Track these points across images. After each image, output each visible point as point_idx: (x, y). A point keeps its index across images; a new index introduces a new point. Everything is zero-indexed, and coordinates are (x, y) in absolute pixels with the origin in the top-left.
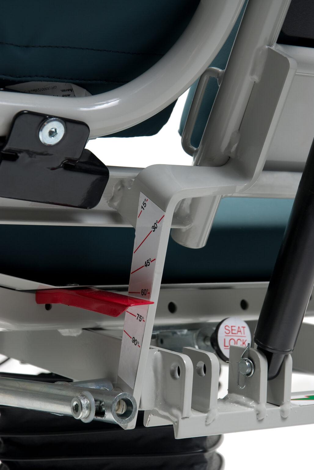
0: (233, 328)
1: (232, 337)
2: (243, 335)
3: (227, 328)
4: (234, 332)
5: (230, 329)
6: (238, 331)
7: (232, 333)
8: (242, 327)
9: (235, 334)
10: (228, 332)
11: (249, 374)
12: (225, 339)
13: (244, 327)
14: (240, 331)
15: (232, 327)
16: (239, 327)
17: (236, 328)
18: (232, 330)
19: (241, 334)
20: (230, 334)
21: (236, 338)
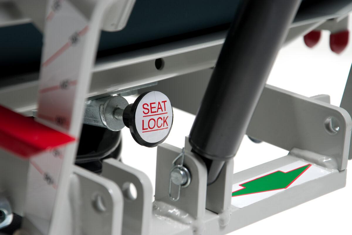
0: (153, 106)
1: (152, 117)
2: (164, 112)
3: (146, 106)
4: (153, 110)
5: (149, 108)
6: (158, 108)
7: (152, 112)
8: (162, 102)
9: (156, 112)
10: (146, 111)
11: (184, 184)
12: (143, 121)
13: (164, 102)
14: (161, 108)
15: (151, 104)
16: (159, 103)
17: (156, 105)
18: (151, 108)
19: (162, 111)
20: (150, 114)
21: (156, 118)
